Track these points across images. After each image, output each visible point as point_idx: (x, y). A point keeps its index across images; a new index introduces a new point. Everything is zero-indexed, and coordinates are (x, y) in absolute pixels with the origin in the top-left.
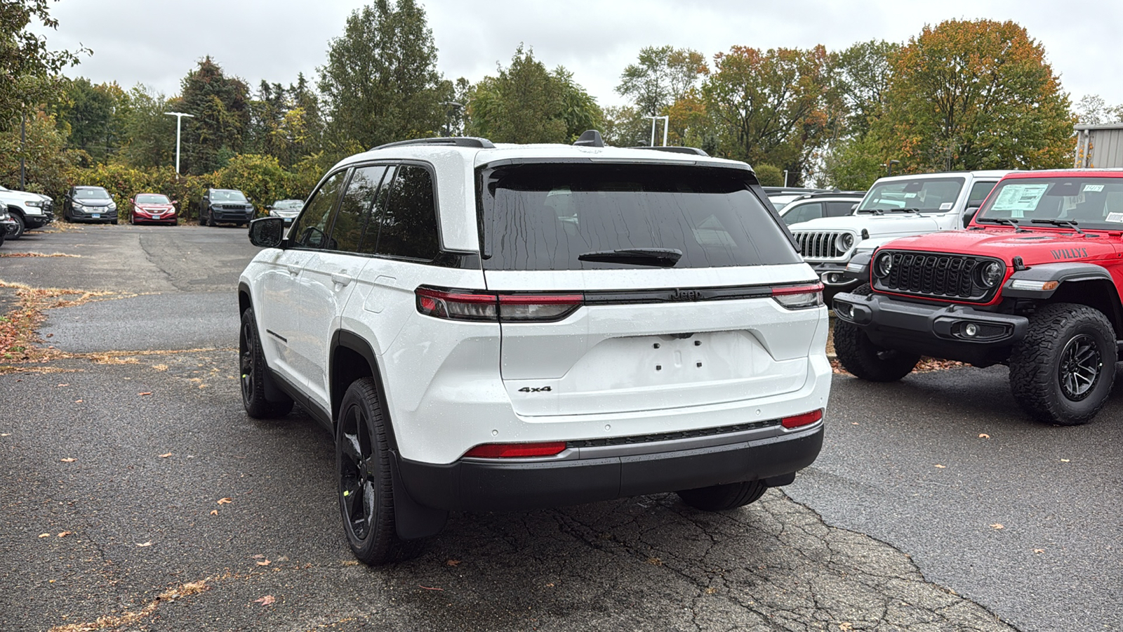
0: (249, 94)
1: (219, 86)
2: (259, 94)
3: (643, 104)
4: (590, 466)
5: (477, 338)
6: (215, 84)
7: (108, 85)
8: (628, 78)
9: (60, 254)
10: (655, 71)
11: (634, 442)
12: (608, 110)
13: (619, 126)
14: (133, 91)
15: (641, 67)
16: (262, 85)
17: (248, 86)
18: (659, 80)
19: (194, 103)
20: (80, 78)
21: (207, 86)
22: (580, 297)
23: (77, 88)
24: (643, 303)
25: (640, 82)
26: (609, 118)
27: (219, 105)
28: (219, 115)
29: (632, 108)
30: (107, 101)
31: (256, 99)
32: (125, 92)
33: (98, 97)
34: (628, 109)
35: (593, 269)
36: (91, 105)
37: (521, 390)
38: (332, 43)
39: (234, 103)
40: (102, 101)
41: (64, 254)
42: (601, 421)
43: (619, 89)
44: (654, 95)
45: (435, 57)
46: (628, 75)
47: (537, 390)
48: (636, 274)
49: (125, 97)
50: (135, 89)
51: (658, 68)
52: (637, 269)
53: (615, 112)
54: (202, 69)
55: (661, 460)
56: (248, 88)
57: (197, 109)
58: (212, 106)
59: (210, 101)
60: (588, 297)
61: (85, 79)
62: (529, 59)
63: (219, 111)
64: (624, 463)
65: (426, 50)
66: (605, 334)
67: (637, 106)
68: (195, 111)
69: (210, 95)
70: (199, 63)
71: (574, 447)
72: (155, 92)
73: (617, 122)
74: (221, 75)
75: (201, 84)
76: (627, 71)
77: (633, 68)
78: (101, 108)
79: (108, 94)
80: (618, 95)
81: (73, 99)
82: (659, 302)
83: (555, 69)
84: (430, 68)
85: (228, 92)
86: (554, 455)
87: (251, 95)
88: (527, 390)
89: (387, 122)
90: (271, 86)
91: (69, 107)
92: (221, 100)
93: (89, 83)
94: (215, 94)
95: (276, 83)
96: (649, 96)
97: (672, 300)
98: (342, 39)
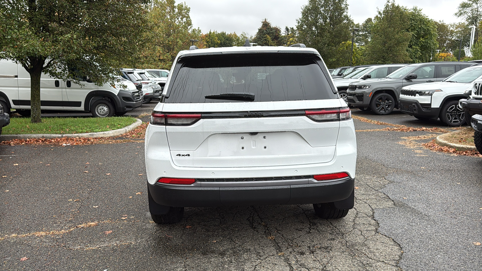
0: (281, 33)
1: (269, 31)
2: (285, 32)
3: (470, 21)
4: (205, 190)
5: (158, 132)
6: (268, 30)
7: (232, 34)
8: (461, 8)
10: (477, 4)
11: (227, 181)
12: (451, 25)
13: (456, 32)
14: (241, 35)
15: (469, 2)
16: (286, 29)
17: (281, 29)
18: (479, 8)
19: (260, 38)
20: (222, 32)
21: (265, 31)
22: (200, 115)
23: (221, 36)
24: (230, 118)
25: (468, 10)
26: (451, 29)
27: (269, 39)
28: (269, 42)
29: (464, 23)
30: (231, 40)
31: (283, 35)
32: (238, 36)
33: (228, 39)
34: (462, 24)
35: (210, 102)
36: (226, 42)
37: (177, 155)
38: (303, 8)
39: (275, 37)
40: (230, 40)
42: (210, 171)
43: (456, 14)
44: (476, 15)
45: (347, 9)
46: (462, 7)
47: (184, 155)
48: (229, 105)
49: (238, 38)
50: (242, 35)
51: (478, 2)
52: (231, 102)
53: (455, 26)
54: (263, 24)
55: (239, 190)
56: (280, 30)
57: (261, 41)
58: (266, 39)
59: (265, 37)
60: (203, 115)
61: (224, 32)
62: (393, 5)
63: (269, 41)
64: (221, 190)
65: (343, 6)
66: (211, 132)
67: (466, 22)
68: (260, 41)
69: (265, 35)
70: (262, 22)
71: (199, 181)
72: (249, 35)
73: (455, 31)
74: (270, 26)
75: (262, 31)
76: (461, 5)
77: (465, 3)
78: (229, 43)
79: (232, 37)
80: (456, 17)
81: (219, 40)
82: (239, 118)
83: (412, 8)
84: (345, 14)
85: (273, 33)
86: (190, 184)
87: (282, 33)
88: (180, 155)
89: (323, 40)
90: (289, 29)
91: (218, 43)
92: (270, 36)
93: (225, 34)
94: (268, 34)
95: (292, 27)
96: (473, 16)
97: (246, 117)
98: (307, 5)
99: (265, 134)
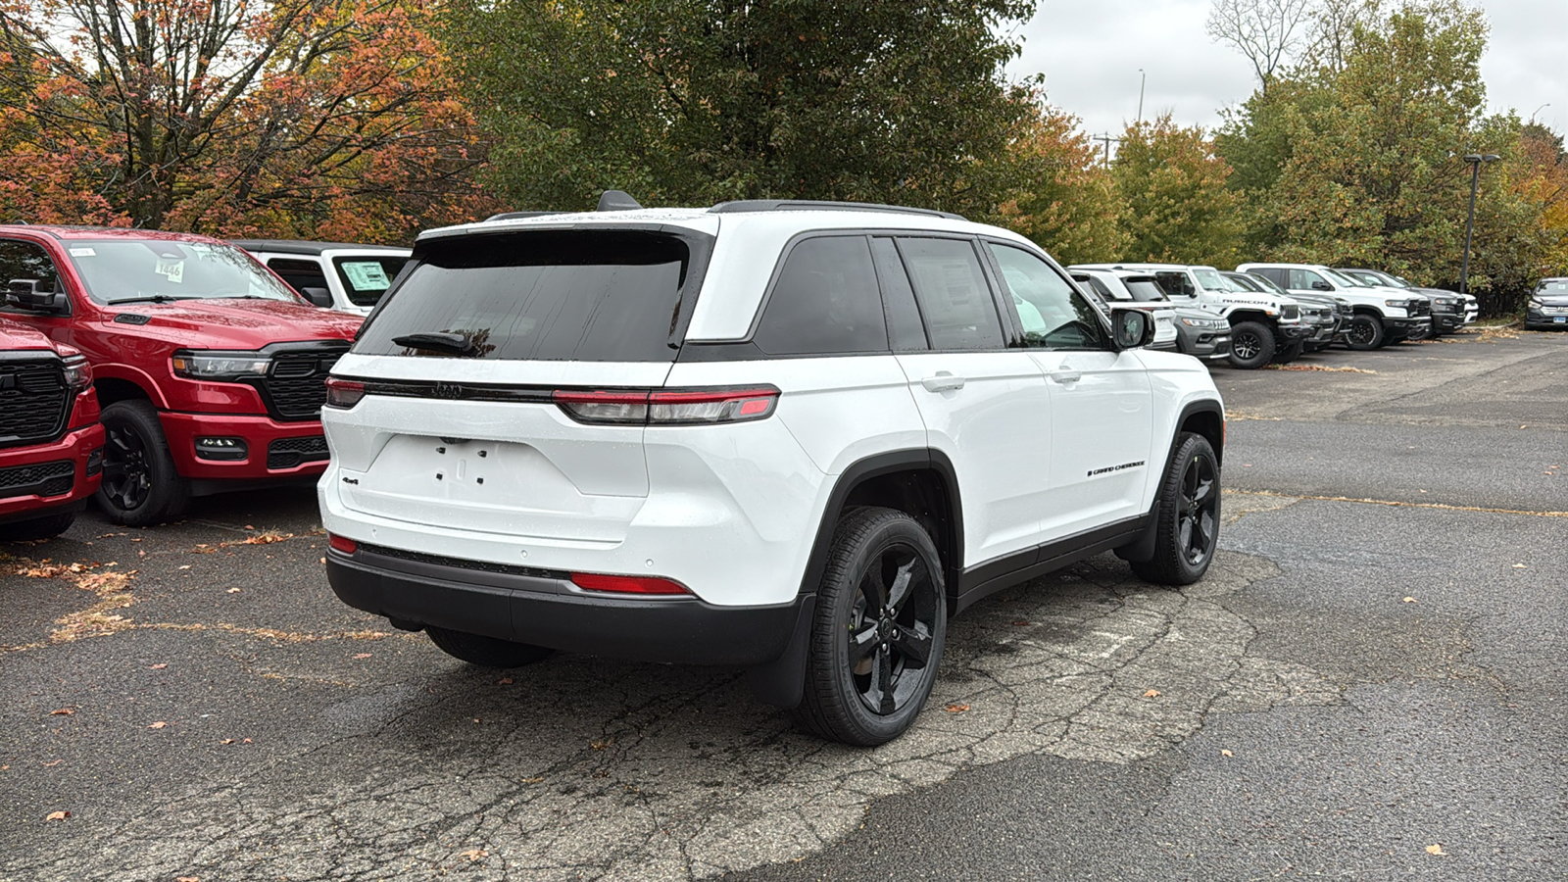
9: (1349, 369)
41: (1354, 368)
71: (361, 549)
99: (483, 447)
